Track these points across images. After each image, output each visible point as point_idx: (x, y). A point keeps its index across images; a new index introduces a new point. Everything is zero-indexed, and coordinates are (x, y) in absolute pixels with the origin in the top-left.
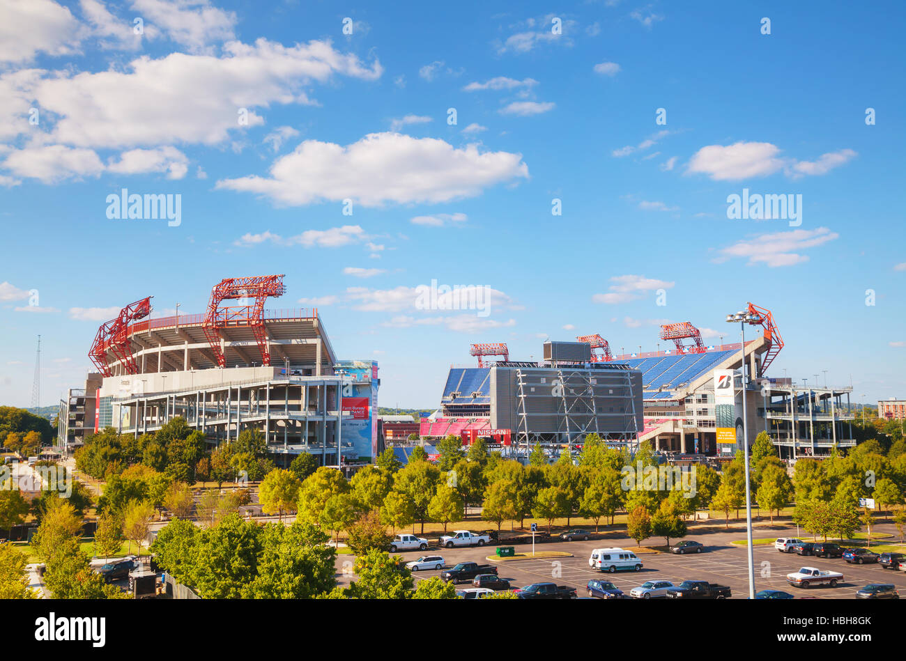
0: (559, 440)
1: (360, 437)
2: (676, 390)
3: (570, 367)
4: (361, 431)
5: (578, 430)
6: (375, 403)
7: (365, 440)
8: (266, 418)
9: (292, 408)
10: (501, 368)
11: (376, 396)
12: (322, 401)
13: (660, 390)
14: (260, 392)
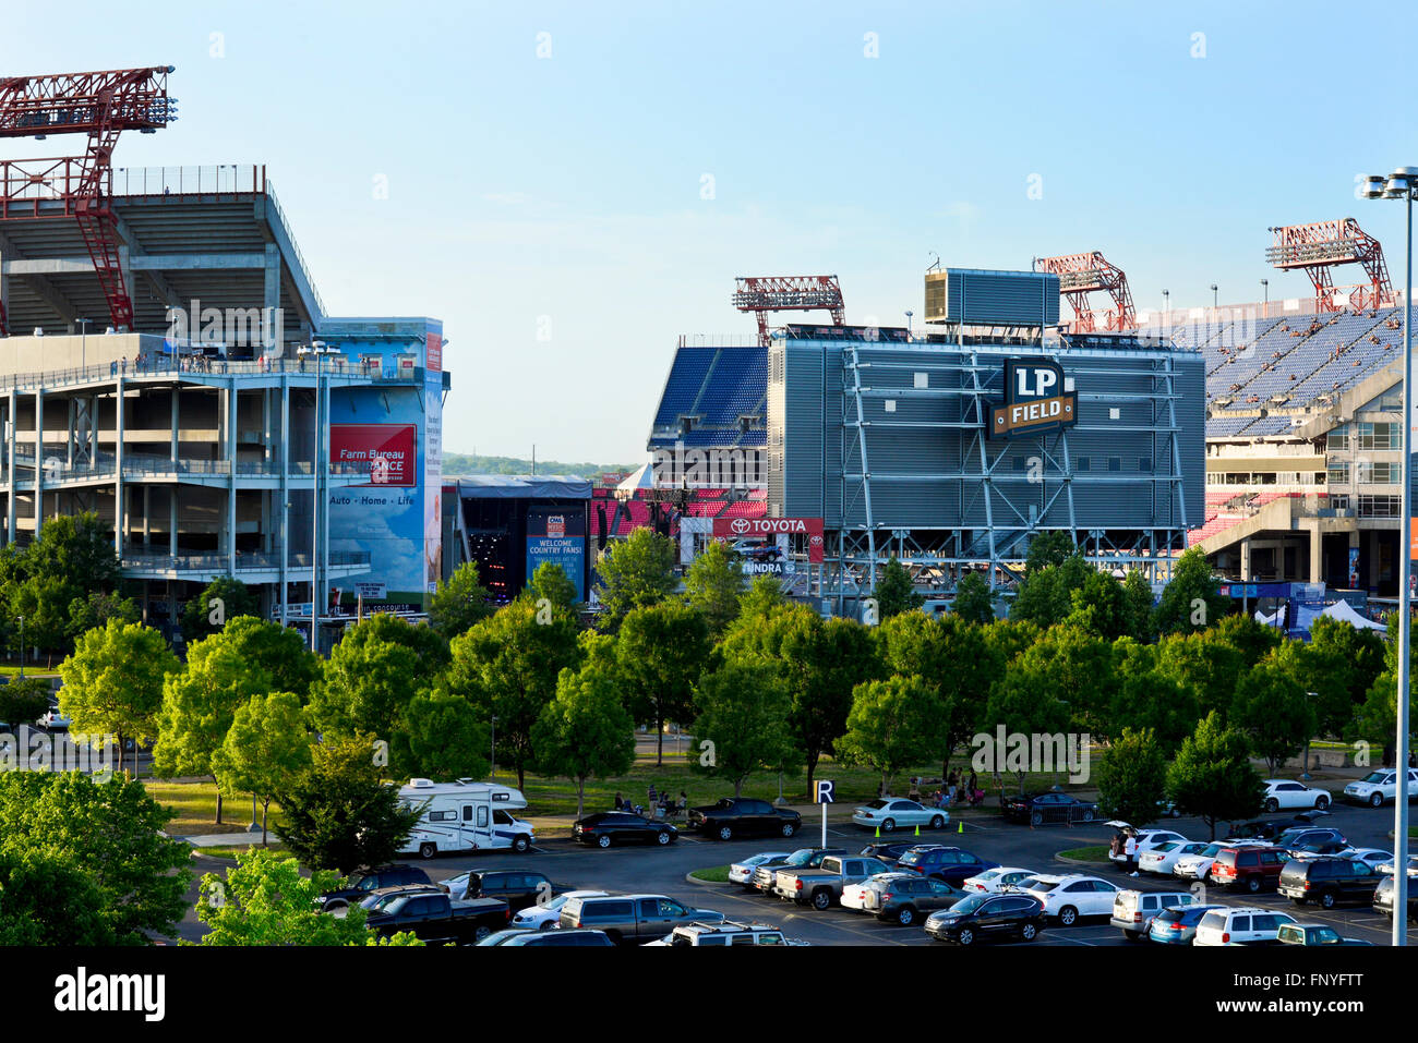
0: (963, 549)
1: (392, 536)
2: (1308, 410)
3: (999, 341)
4: (393, 518)
5: (1018, 522)
6: (434, 441)
7: (404, 544)
8: (115, 479)
9: (187, 450)
10: (800, 344)
11: (437, 420)
12: (276, 431)
13: (1264, 413)
14: (99, 404)
